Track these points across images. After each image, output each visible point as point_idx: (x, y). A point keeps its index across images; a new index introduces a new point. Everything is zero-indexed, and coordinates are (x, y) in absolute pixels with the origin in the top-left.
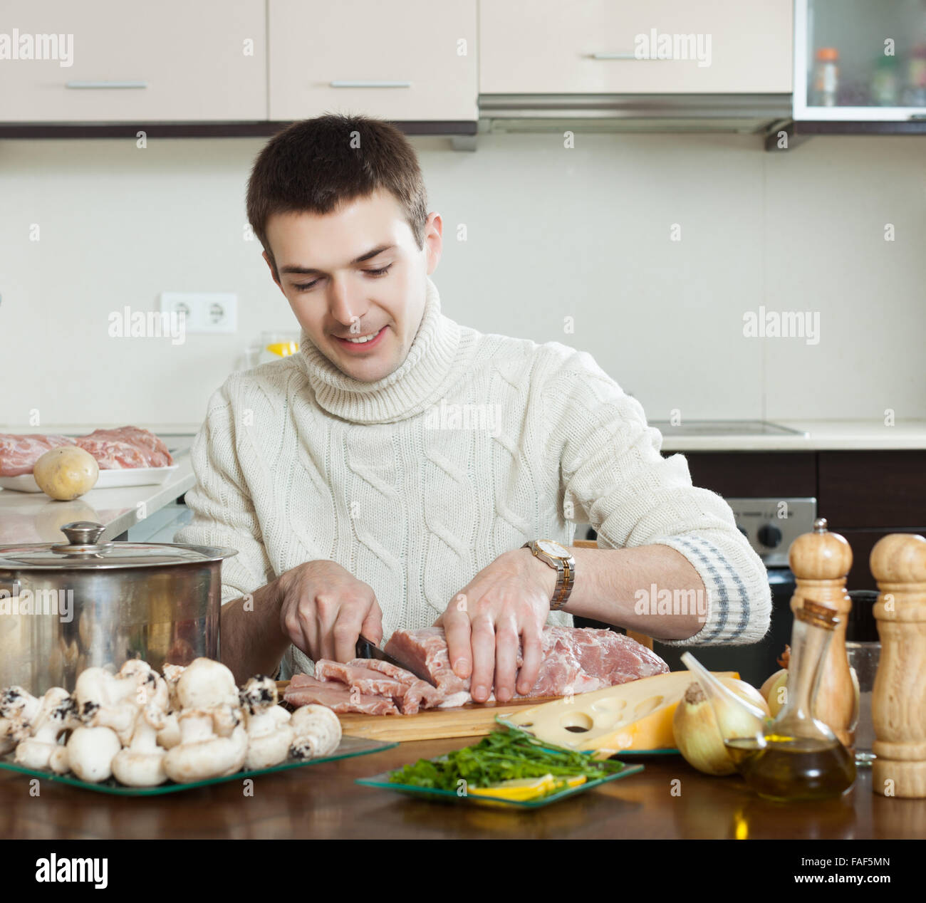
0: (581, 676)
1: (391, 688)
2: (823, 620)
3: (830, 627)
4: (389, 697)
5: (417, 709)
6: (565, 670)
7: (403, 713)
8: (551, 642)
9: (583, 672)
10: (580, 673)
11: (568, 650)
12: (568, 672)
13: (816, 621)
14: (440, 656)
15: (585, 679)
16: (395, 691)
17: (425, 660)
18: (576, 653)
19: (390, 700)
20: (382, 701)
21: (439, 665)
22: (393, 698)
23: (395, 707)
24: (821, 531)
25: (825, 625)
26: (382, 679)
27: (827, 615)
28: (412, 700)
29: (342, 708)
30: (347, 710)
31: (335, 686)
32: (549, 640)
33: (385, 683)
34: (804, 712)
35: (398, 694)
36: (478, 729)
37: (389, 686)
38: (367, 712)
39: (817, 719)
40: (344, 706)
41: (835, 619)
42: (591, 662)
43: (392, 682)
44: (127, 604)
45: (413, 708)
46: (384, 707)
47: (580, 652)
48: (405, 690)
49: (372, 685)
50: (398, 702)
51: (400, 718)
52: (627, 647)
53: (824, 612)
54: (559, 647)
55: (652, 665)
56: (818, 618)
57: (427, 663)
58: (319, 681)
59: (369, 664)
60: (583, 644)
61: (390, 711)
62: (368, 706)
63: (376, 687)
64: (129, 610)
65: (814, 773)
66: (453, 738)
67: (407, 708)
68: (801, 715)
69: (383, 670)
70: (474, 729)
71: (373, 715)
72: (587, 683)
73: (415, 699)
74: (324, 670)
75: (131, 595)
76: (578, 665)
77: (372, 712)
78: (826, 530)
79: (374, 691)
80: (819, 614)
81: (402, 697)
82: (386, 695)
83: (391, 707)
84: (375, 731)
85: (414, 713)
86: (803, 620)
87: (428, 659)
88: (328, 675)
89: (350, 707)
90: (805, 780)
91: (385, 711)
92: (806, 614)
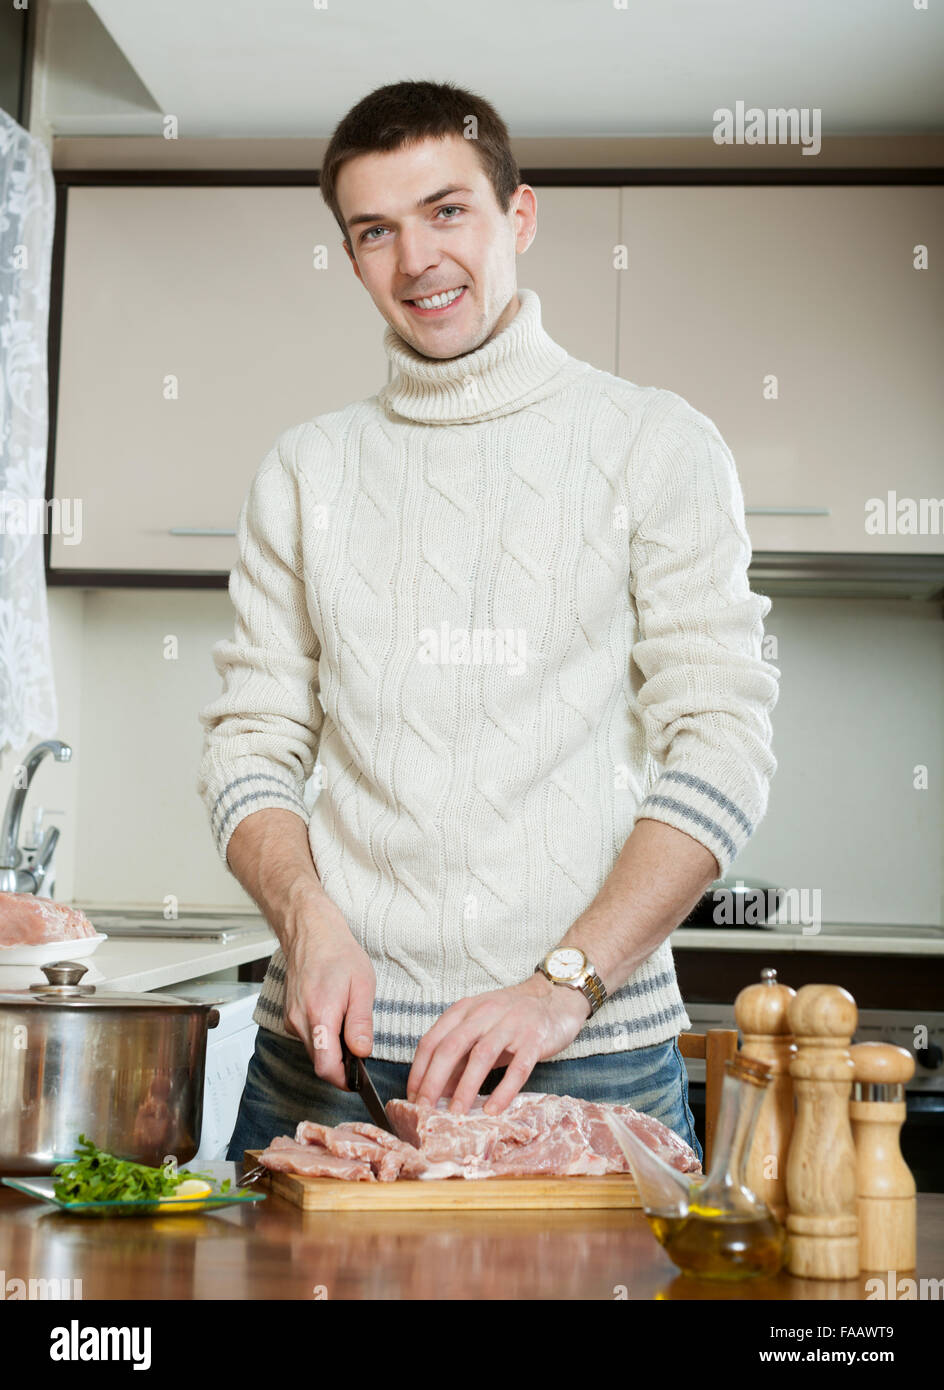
0: (587, 1154)
1: (369, 1152)
2: (753, 1075)
3: (763, 1083)
4: (367, 1162)
5: (395, 1176)
6: (569, 1149)
7: (378, 1180)
8: (557, 1116)
9: (590, 1150)
10: (586, 1151)
11: (575, 1125)
12: (573, 1150)
13: (745, 1076)
14: (433, 1122)
15: (592, 1158)
16: (373, 1156)
17: (415, 1126)
18: (585, 1129)
19: (369, 1166)
20: (358, 1165)
21: (430, 1130)
22: (371, 1163)
23: (371, 1173)
24: (770, 982)
25: (756, 1081)
26: (361, 1141)
27: (758, 1070)
28: (391, 1164)
29: (314, 1171)
30: (319, 1174)
31: (314, 1150)
32: (555, 1113)
33: (363, 1147)
34: (732, 1179)
35: (376, 1159)
36: (460, 1202)
37: (366, 1149)
38: (340, 1176)
39: (747, 1186)
40: (316, 1168)
41: (769, 1076)
42: (600, 1141)
43: (372, 1146)
44: (92, 1046)
45: (390, 1174)
46: (359, 1171)
47: (589, 1129)
48: (383, 1154)
49: (349, 1148)
50: (375, 1168)
51: (373, 1183)
52: (646, 1126)
53: (755, 1067)
54: (566, 1122)
55: (672, 1148)
56: (748, 1074)
57: (418, 1130)
58: (299, 1143)
59: (354, 1127)
60: (595, 1120)
61: (365, 1177)
62: (343, 1170)
63: (354, 1150)
64: (95, 1053)
65: (738, 1247)
66: (431, 1210)
67: (383, 1174)
68: (729, 1182)
69: (366, 1133)
70: (455, 1202)
71: (345, 1180)
72: (593, 1162)
73: (393, 1165)
74: (305, 1131)
75: (98, 1036)
76: (586, 1142)
77: (345, 1177)
78: (775, 981)
79: (352, 1154)
80: (749, 1069)
81: (380, 1162)
82: (364, 1159)
83: (367, 1172)
84: (343, 1196)
85: (391, 1180)
86: (732, 1075)
87: (420, 1125)
88: (308, 1136)
89: (322, 1171)
90: (730, 1254)
91: (359, 1176)
92: (735, 1069)
